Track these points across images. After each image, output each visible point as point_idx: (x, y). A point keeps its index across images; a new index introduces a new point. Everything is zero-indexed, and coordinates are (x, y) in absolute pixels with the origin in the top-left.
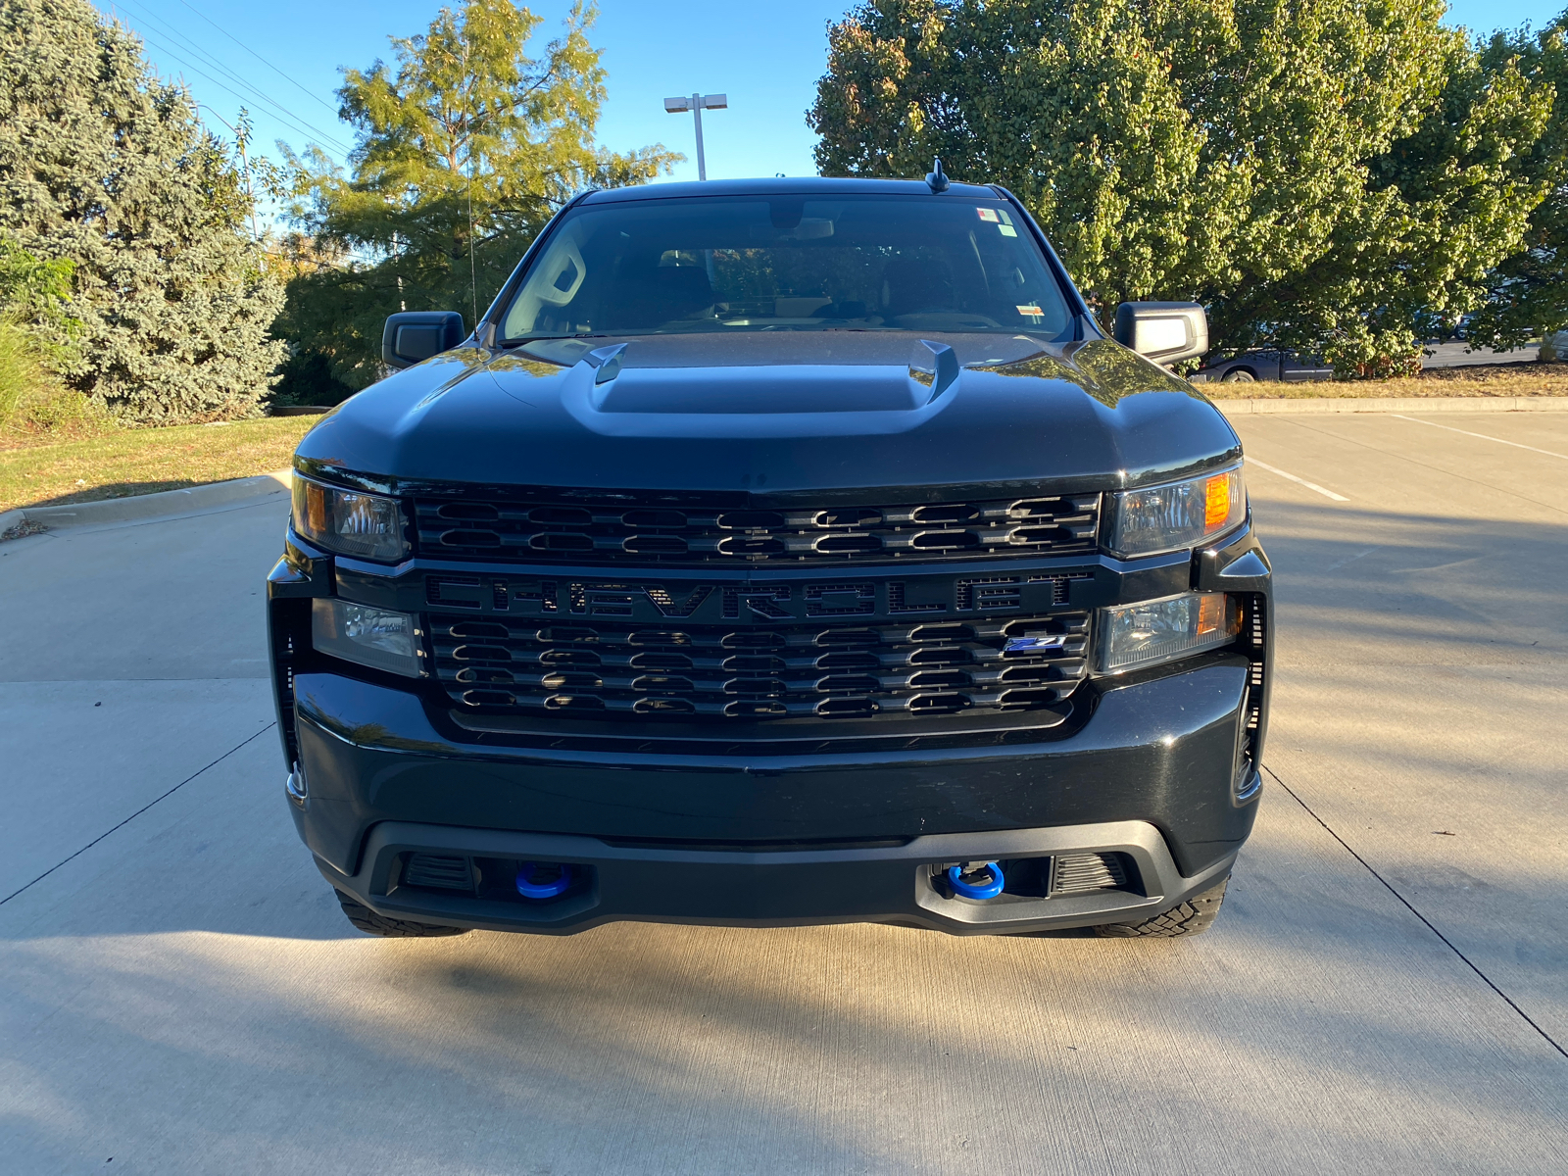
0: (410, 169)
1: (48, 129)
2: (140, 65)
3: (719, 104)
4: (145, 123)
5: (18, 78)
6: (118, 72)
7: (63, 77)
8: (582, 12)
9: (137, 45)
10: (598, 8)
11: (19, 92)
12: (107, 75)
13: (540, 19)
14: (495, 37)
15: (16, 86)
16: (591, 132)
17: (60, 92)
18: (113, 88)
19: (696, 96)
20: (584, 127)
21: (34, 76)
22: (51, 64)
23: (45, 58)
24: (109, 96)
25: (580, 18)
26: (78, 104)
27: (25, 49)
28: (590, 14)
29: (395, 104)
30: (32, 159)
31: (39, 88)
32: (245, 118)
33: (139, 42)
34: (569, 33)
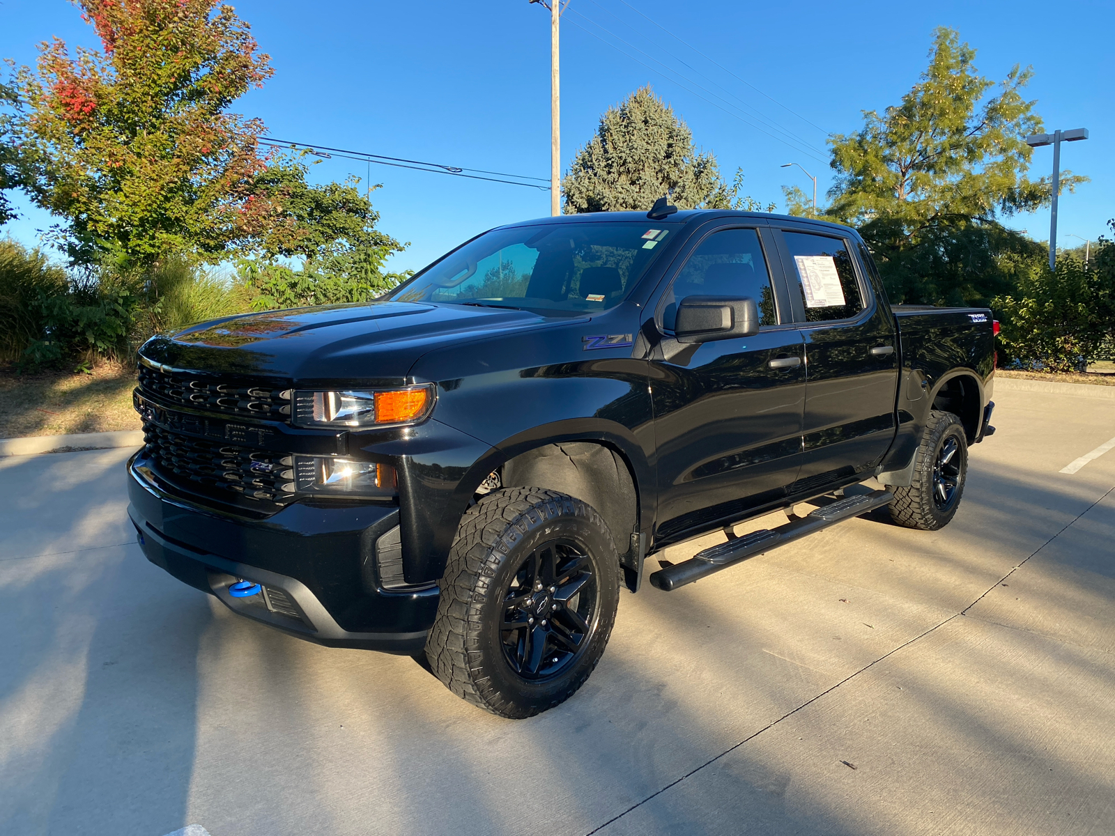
1: (628, 189)
2: (689, 147)
3: (1078, 136)
4: (684, 181)
5: (622, 161)
6: (674, 153)
7: (644, 159)
8: (1018, 75)
9: (689, 136)
10: (1032, 71)
11: (622, 170)
12: (668, 156)
13: (991, 83)
14: (939, 102)
15: (621, 166)
16: (1027, 164)
17: (641, 167)
18: (670, 162)
19: (1057, 132)
20: (1022, 160)
21: (629, 159)
22: (638, 152)
23: (636, 149)
24: (667, 167)
25: (1016, 79)
26: (648, 175)
27: (628, 144)
28: (1025, 76)
29: (860, 156)
30: (618, 206)
31: (631, 166)
32: (739, 174)
33: (690, 134)
34: (1004, 92)
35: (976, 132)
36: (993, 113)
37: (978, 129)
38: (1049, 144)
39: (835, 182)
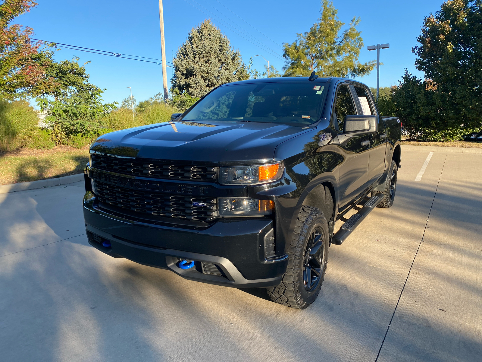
0: (297, 71)
1: (205, 65)
2: (229, 47)
3: (386, 47)
4: (228, 62)
5: (200, 52)
6: (223, 49)
7: (210, 52)
8: (355, 21)
9: (229, 42)
10: (360, 19)
11: (201, 56)
12: (220, 51)
13: (344, 24)
14: (327, 31)
15: (200, 54)
16: (358, 57)
17: (209, 55)
18: (221, 53)
19: (378, 45)
20: (355, 56)
21: (204, 52)
22: (208, 48)
23: (207, 47)
24: (220, 55)
25: (354, 22)
26: (212, 58)
27: (203, 45)
28: (358, 21)
29: (296, 52)
30: (201, 72)
31: (205, 55)
32: (251, 59)
33: (229, 41)
34: (350, 27)
35: (340, 44)
36: (346, 36)
37: (341, 42)
38: (375, 49)
39: (285, 63)
